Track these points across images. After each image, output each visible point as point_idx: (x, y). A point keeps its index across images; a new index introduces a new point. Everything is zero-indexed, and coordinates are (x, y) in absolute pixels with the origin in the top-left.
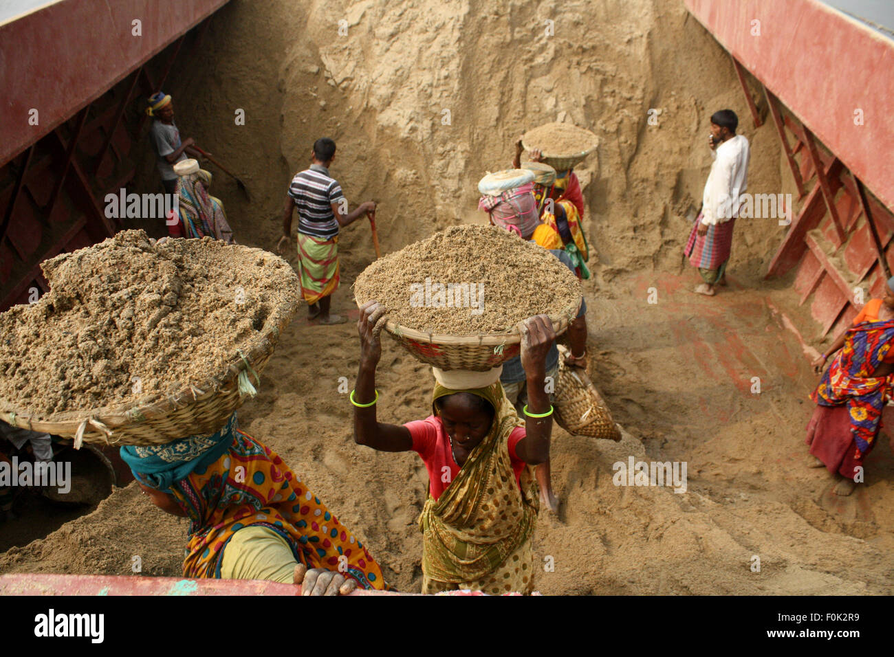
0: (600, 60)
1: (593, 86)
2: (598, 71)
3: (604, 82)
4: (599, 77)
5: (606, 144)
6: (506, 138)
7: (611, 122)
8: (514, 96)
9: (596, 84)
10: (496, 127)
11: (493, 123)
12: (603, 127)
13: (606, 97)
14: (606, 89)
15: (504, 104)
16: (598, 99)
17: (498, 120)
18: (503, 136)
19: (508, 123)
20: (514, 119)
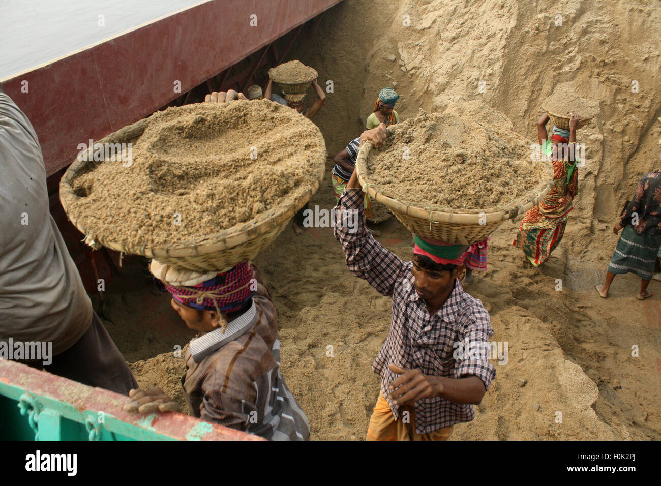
0: (618, 73)
1: (608, 94)
2: (614, 82)
3: (618, 91)
4: (615, 87)
5: (611, 141)
6: (530, 126)
7: (619, 124)
8: (542, 95)
9: (610, 92)
10: (523, 117)
11: (521, 114)
12: (611, 127)
13: (618, 103)
14: (619, 97)
15: (532, 100)
16: (611, 104)
17: (526, 112)
18: (528, 125)
19: (533, 115)
20: (539, 112)
